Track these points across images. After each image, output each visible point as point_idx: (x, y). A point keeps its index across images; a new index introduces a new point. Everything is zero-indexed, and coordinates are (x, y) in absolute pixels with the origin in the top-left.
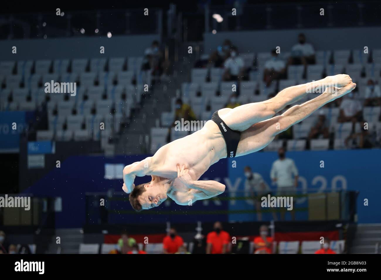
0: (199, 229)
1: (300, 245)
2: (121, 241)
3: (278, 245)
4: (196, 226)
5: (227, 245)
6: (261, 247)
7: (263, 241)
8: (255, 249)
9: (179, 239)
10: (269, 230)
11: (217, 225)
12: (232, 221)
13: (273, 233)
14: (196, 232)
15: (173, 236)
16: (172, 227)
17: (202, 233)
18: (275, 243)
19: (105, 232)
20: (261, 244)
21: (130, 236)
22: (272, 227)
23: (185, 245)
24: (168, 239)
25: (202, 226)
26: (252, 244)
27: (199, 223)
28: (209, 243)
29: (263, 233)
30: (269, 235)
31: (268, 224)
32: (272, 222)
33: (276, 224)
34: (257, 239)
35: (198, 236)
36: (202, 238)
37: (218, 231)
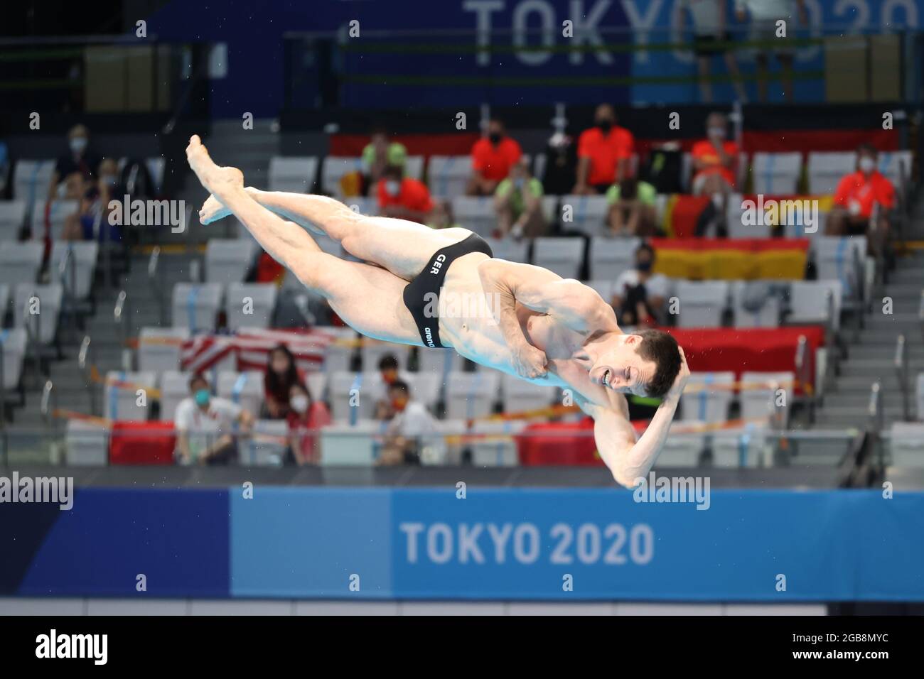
0: (560, 122)
1: (805, 161)
2: (370, 151)
3: (750, 161)
4: (553, 114)
5: (627, 162)
6: (711, 166)
7: (713, 152)
8: (695, 172)
9: (510, 146)
10: (730, 126)
11: (604, 112)
12: (639, 103)
13: (738, 134)
14: (552, 130)
15: (495, 139)
16: (494, 116)
17: (568, 131)
18: (743, 158)
19: (332, 128)
20: (709, 159)
21: (392, 138)
22: (736, 117)
23: (525, 160)
24: (483, 145)
25: (568, 115)
26: (688, 159)
27: (560, 109)
28: (584, 157)
29: (715, 132)
30: (728, 138)
31: (726, 109)
32: (737, 106)
33: (746, 110)
34: (700, 148)
35: (558, 140)
36: (565, 145)
37: (605, 127)
